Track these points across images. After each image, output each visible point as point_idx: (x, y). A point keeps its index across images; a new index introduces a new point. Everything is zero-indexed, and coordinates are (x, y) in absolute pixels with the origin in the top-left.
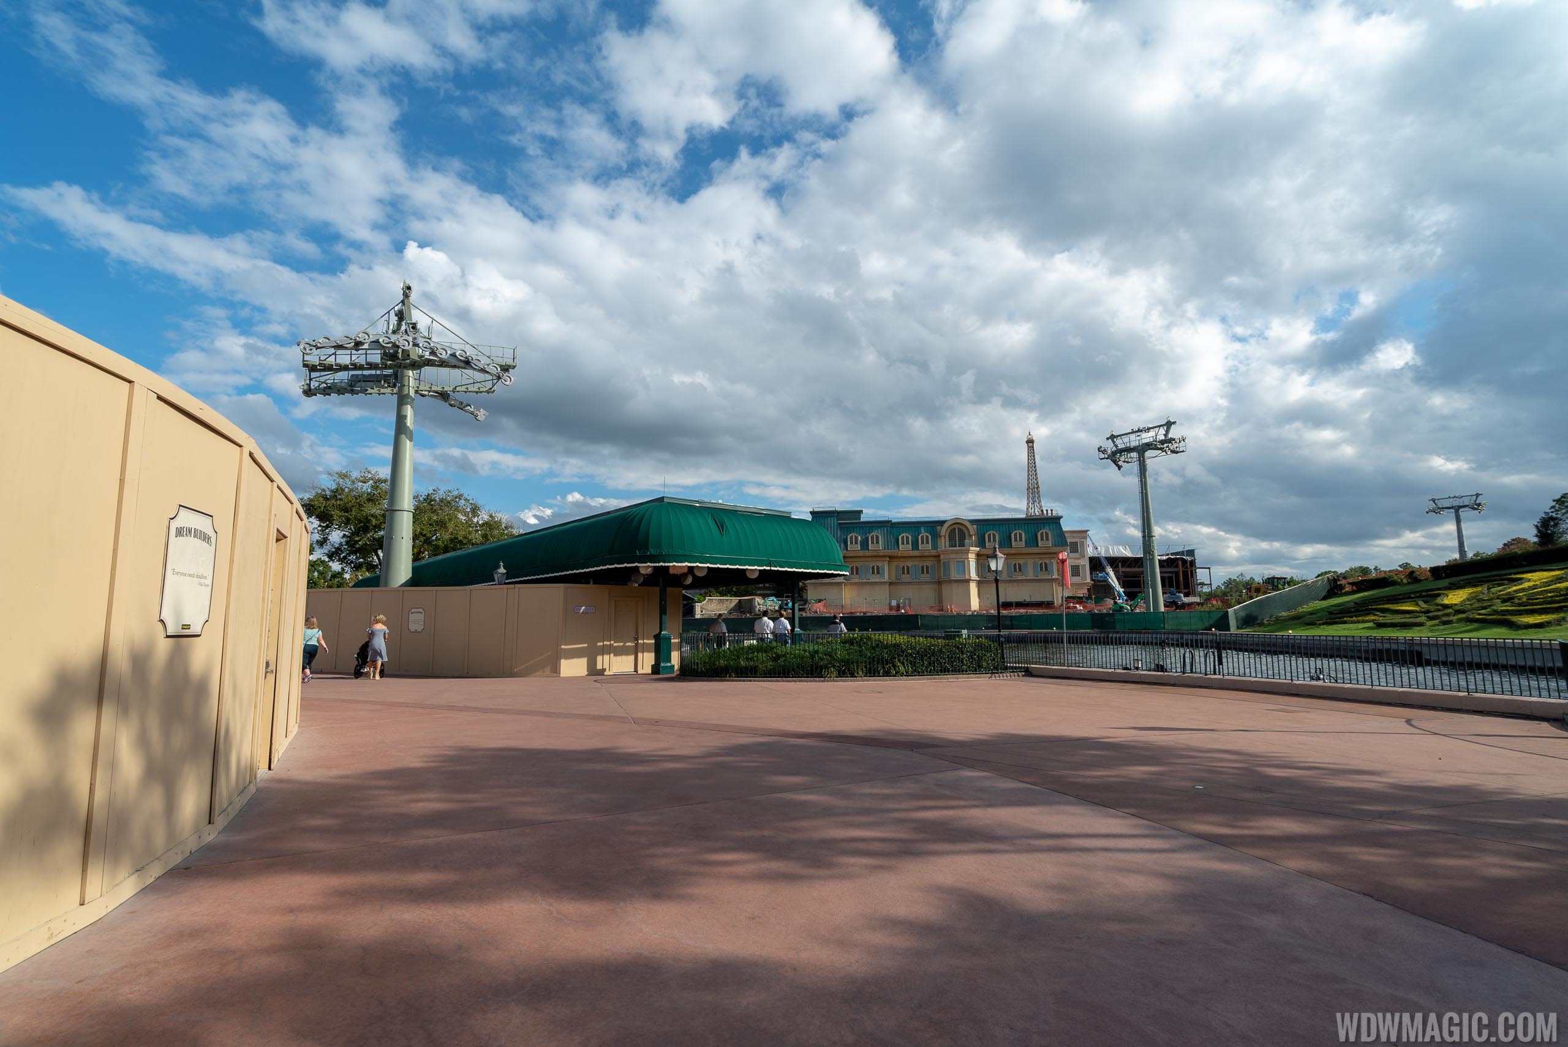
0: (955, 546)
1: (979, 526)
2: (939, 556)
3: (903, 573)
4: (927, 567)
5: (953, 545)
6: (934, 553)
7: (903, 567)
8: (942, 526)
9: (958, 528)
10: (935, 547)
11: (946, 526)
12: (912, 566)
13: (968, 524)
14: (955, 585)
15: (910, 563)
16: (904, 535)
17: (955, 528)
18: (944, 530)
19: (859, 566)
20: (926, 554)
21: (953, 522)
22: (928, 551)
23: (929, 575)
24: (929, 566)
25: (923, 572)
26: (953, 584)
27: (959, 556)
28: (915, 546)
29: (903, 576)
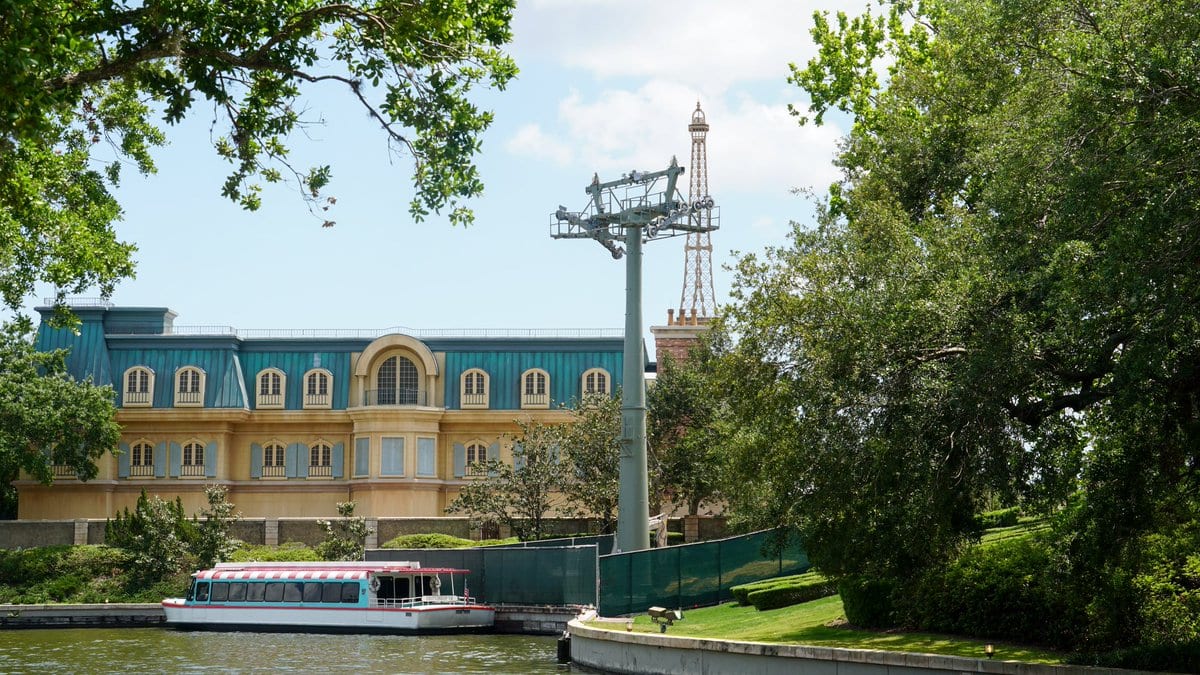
0: (394, 402)
1: (450, 355)
2: (351, 425)
3: (269, 463)
4: (326, 450)
5: (385, 398)
6: (338, 415)
7: (269, 450)
8: (362, 351)
9: (402, 358)
10: (340, 402)
11: (370, 351)
12: (289, 447)
13: (422, 350)
14: (376, 495)
15: (284, 441)
16: (270, 371)
17: (394, 358)
18: (362, 362)
19: (153, 445)
20: (321, 418)
21: (386, 344)
22: (323, 413)
23: (327, 470)
24: (331, 446)
25: (315, 463)
26: (373, 492)
27: (392, 425)
28: (294, 400)
29: (267, 471)
